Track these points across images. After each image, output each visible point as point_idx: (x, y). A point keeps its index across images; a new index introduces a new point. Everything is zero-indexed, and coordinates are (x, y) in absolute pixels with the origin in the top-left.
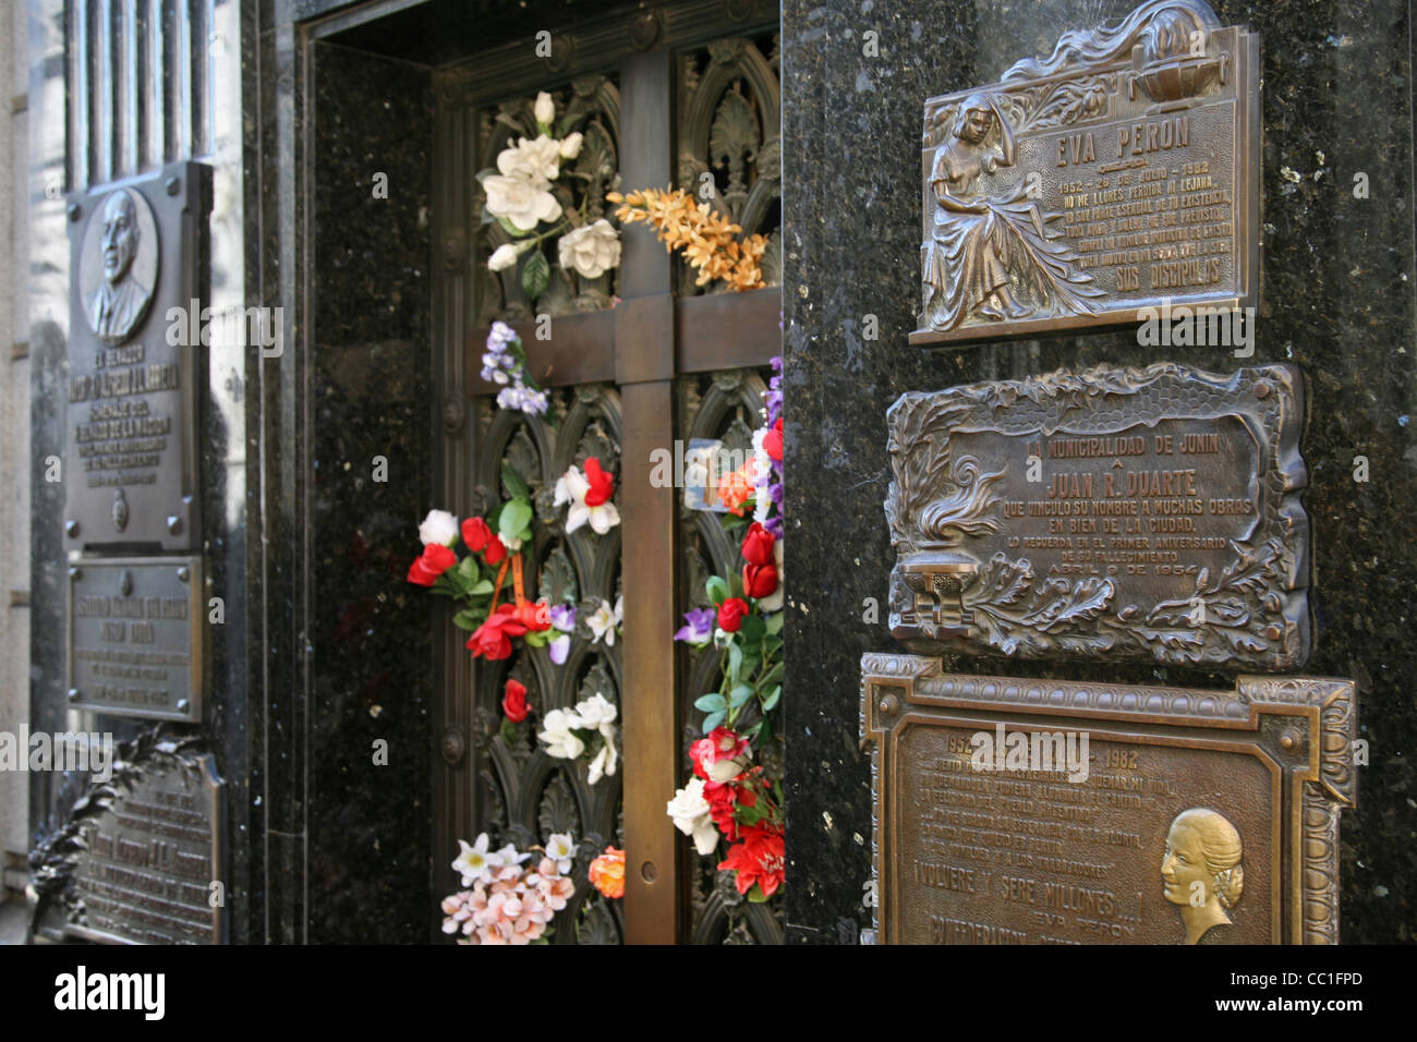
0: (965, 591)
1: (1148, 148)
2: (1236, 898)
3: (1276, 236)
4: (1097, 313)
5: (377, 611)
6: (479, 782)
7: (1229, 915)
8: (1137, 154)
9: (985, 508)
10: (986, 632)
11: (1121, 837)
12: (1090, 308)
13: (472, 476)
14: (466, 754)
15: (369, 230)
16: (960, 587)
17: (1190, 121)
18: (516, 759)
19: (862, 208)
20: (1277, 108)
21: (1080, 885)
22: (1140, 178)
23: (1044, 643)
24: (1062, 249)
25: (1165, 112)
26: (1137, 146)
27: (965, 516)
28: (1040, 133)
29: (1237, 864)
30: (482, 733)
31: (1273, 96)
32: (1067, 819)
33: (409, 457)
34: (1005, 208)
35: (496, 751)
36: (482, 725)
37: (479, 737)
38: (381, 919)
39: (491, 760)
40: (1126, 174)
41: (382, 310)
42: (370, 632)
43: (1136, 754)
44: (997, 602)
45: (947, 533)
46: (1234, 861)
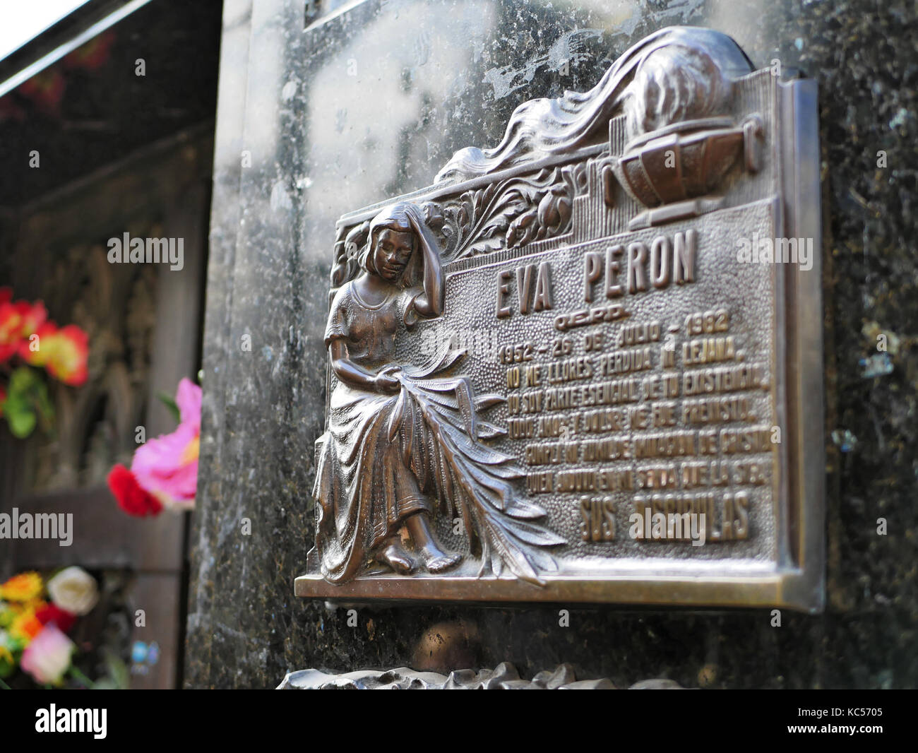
1: (628, 284)
3: (857, 456)
4: (544, 578)
8: (613, 296)
12: (537, 568)
17: (696, 237)
19: (267, 376)
20: (852, 212)
22: (617, 338)
24: (499, 458)
25: (657, 224)
26: (614, 282)
28: (479, 262)
31: (845, 193)
34: (424, 383)
40: (595, 331)
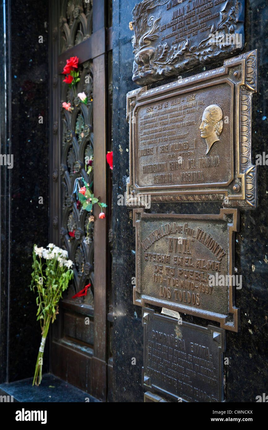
0: (150, 59)
2: (221, 131)
5: (31, 135)
6: (62, 185)
7: (219, 138)
9: (155, 30)
10: (156, 71)
11: (190, 122)
13: (60, 98)
14: (58, 177)
15: (28, 26)
16: (149, 58)
18: (70, 177)
21: (180, 141)
23: (170, 68)
27: (150, 34)
29: (221, 120)
30: (62, 171)
32: (176, 122)
33: (42, 93)
35: (66, 176)
36: (62, 168)
37: (61, 172)
38: (33, 222)
39: (64, 179)
41: (33, 50)
42: (29, 141)
43: (194, 94)
44: (158, 60)
45: (146, 42)
46: (220, 119)
